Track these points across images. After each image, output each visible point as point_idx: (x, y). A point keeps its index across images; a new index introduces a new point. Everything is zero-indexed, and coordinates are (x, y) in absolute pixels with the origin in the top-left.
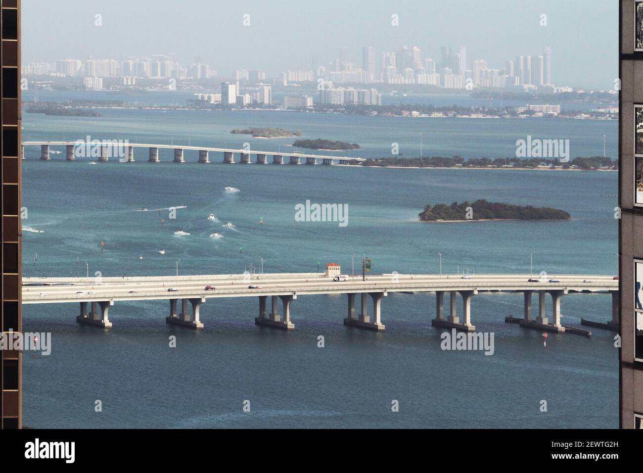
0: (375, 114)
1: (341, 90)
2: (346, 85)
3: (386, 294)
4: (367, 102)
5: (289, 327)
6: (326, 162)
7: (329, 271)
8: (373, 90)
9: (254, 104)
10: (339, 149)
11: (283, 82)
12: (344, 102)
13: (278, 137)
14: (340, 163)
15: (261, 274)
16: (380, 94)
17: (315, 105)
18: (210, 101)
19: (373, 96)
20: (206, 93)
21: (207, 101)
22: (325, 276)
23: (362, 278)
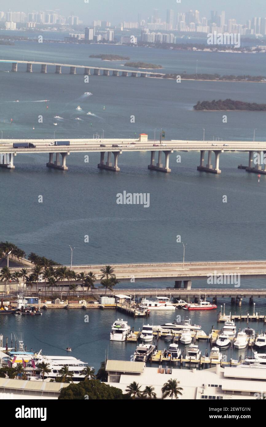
0: (172, 48)
1: (154, 34)
2: (157, 31)
3: (172, 152)
4: (168, 41)
5: (117, 170)
6: (143, 76)
7: (141, 138)
8: (172, 34)
9: (103, 41)
10: (151, 68)
11: (120, 28)
12: (155, 41)
13: (116, 60)
14: (151, 76)
15: (102, 139)
16: (176, 37)
17: (138, 42)
18: (78, 38)
19: (171, 38)
20: (76, 34)
21: (76, 38)
22: (139, 141)
23: (160, 142)
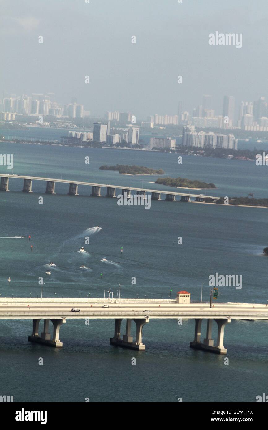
0: (231, 157)
1: (203, 134)
2: (207, 130)
3: (229, 321)
4: (225, 146)
5: (140, 348)
6: (184, 199)
7: (180, 298)
8: (231, 135)
9: (123, 143)
10: (196, 188)
11: (150, 124)
12: (204, 145)
13: (142, 174)
14: (197, 201)
15: (118, 299)
16: (237, 140)
17: (178, 146)
18: (83, 139)
19: (230, 141)
20: (79, 131)
21: (79, 139)
22: (176, 302)
23: (209, 305)
